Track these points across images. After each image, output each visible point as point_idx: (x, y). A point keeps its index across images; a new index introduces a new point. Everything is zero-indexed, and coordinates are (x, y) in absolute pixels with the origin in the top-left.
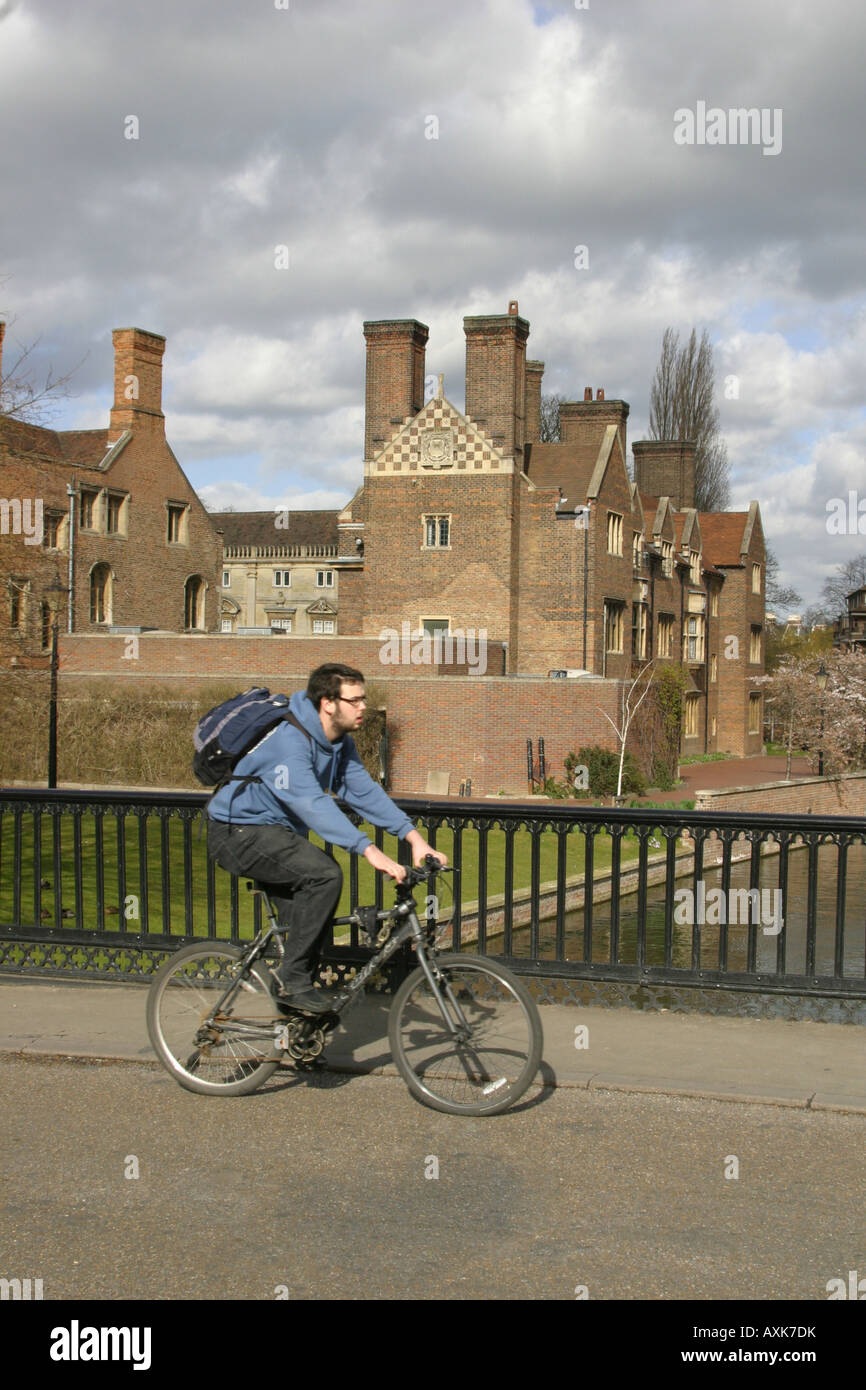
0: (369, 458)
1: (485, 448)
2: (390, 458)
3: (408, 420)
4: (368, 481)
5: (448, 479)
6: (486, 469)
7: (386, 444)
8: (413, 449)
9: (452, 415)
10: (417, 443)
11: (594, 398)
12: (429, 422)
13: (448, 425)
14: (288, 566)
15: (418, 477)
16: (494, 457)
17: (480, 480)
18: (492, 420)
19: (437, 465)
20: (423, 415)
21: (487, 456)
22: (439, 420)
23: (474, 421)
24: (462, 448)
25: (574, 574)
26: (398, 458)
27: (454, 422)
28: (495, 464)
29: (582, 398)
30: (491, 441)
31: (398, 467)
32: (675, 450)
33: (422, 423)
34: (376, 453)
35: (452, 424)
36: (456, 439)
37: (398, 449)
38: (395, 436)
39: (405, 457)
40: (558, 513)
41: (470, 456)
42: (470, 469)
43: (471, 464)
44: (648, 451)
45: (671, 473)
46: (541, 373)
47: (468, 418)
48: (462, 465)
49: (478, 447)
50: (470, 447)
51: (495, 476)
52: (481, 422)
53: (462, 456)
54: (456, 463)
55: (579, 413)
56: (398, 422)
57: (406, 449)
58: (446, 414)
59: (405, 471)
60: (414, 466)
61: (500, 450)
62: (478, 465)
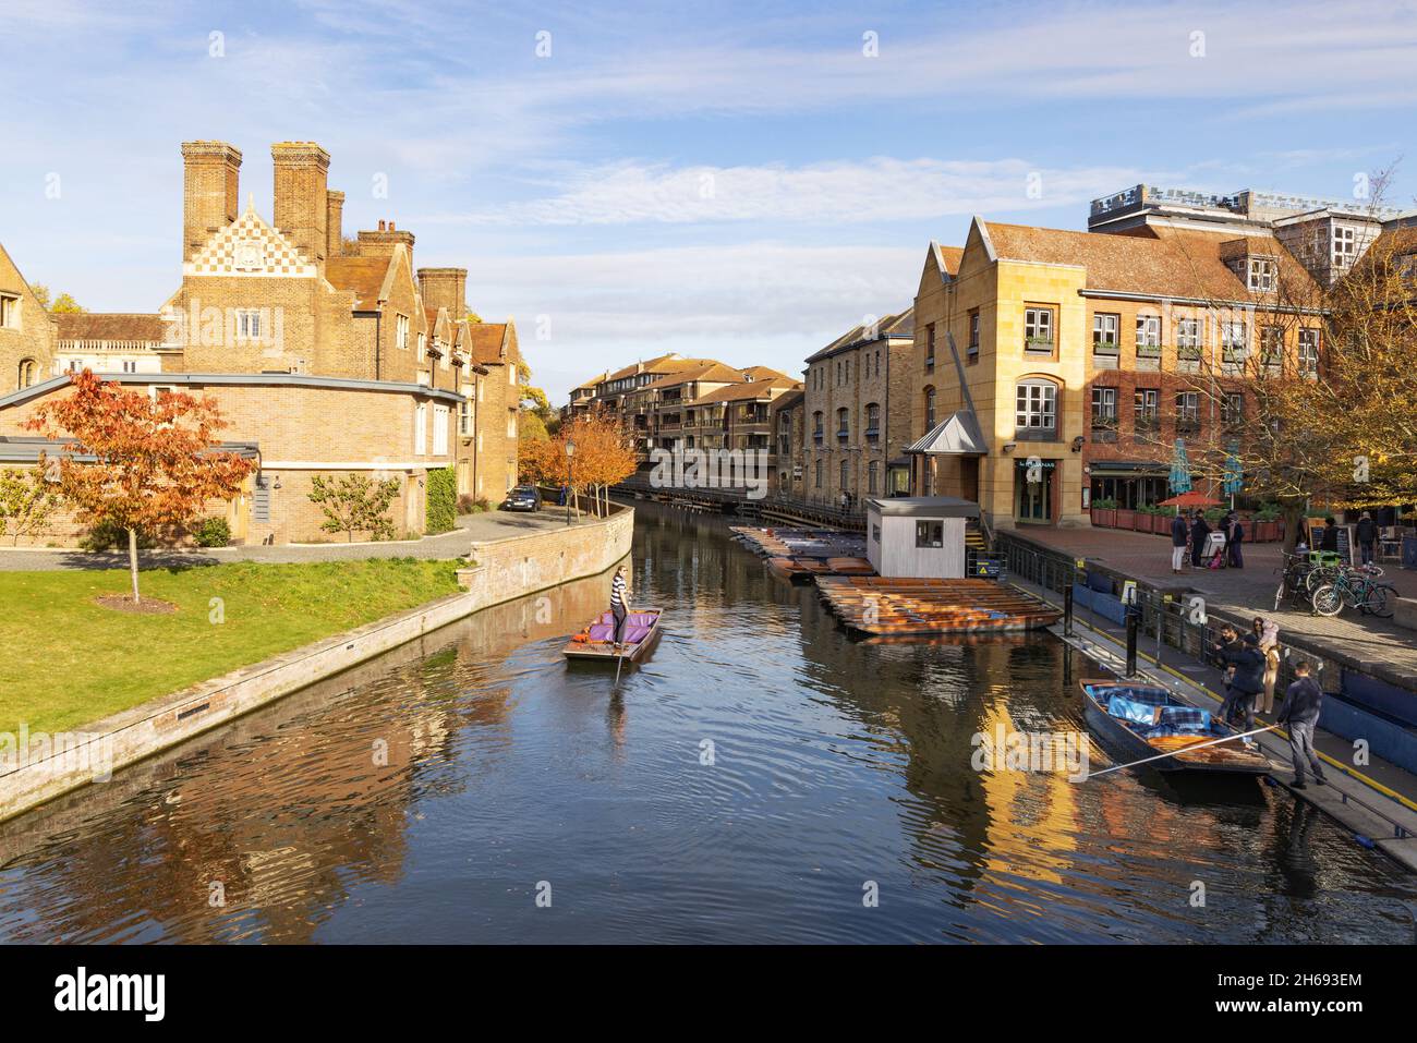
0: (187, 259)
1: (291, 256)
2: (206, 261)
3: (223, 229)
4: (187, 280)
5: (258, 281)
6: (293, 273)
7: (203, 249)
8: (228, 255)
9: (263, 227)
10: (230, 249)
11: (387, 229)
12: (243, 233)
13: (259, 235)
14: (135, 357)
15: (232, 278)
16: (299, 264)
17: (287, 283)
18: (297, 232)
19: (249, 268)
20: (236, 225)
21: (293, 262)
22: (250, 231)
23: (281, 233)
24: (271, 255)
25: (368, 362)
26: (214, 261)
27: (264, 233)
28: (300, 270)
29: (377, 229)
30: (296, 251)
31: (214, 268)
32: (451, 276)
33: (236, 232)
34: (195, 256)
35: (262, 234)
36: (265, 248)
37: (214, 254)
38: (210, 242)
39: (220, 261)
40: (353, 312)
41: (278, 262)
42: (278, 273)
43: (278, 269)
44: (430, 276)
45: (447, 293)
46: (342, 202)
47: (277, 230)
48: (271, 270)
49: (285, 255)
50: (278, 255)
51: (299, 281)
52: (287, 232)
53: (272, 262)
54: (265, 268)
55: (375, 240)
56: (213, 231)
57: (221, 254)
58: (257, 226)
59: (221, 273)
60: (228, 269)
61: (304, 258)
62: (285, 270)
